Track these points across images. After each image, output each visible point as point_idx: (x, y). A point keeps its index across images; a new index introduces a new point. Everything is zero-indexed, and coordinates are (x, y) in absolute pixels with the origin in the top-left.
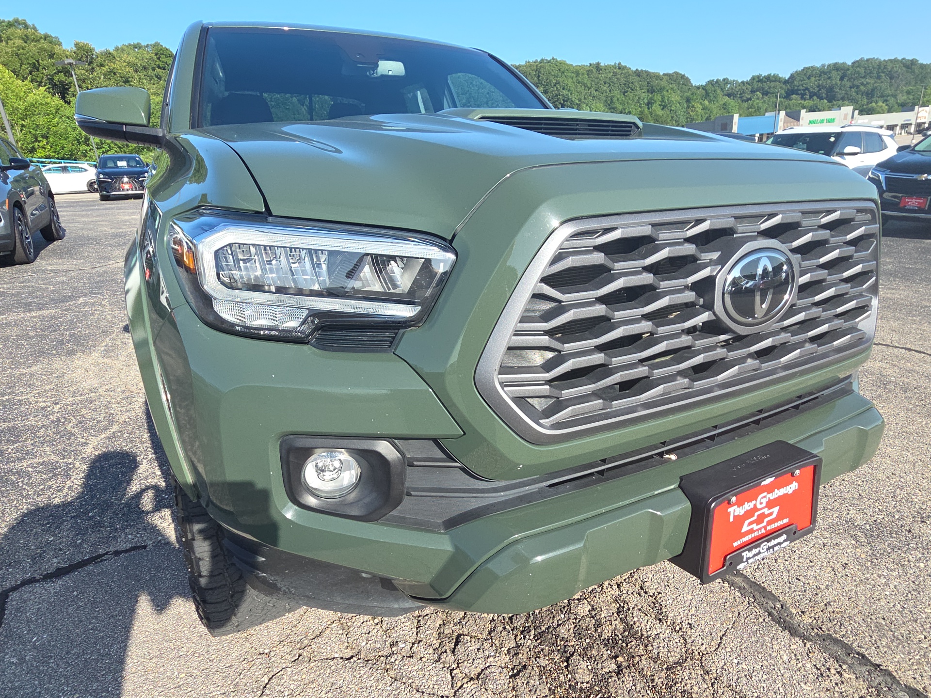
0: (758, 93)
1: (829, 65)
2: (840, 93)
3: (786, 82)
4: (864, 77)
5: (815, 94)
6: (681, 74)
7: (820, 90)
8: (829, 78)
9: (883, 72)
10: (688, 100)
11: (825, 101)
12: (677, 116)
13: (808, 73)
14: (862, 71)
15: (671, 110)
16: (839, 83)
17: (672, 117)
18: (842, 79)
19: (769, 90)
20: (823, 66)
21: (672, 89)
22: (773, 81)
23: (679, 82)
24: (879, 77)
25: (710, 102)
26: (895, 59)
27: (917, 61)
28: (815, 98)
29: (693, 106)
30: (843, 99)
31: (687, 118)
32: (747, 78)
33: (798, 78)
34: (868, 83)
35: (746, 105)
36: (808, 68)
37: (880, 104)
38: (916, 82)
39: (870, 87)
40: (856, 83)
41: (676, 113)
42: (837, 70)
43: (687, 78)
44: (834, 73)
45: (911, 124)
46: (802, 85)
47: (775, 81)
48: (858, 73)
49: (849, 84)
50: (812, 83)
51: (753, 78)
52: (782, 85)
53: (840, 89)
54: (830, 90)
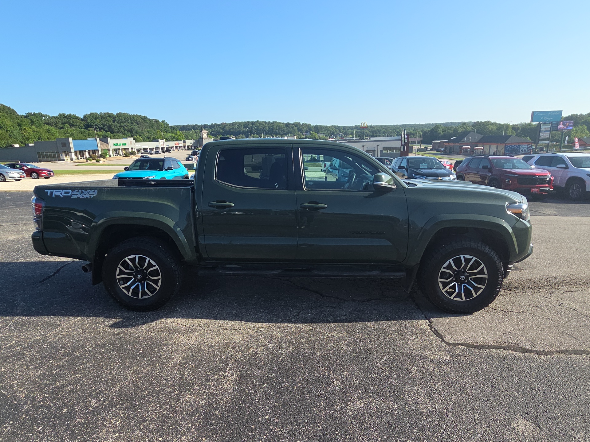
0: (67, 124)
1: (104, 114)
2: (116, 129)
3: (82, 120)
4: (125, 122)
5: (102, 128)
6: (6, 106)
7: (104, 126)
8: (107, 120)
9: (133, 121)
10: (19, 125)
11: (109, 133)
12: (14, 135)
13: (93, 116)
14: (123, 119)
15: (7, 131)
16: (113, 124)
17: (10, 136)
18: (114, 122)
19: (73, 124)
20: (101, 113)
21: (3, 116)
22: (74, 118)
23: (7, 112)
24: (132, 123)
25: (36, 127)
26: (137, 115)
27: (147, 117)
28: (102, 130)
29: (25, 129)
30: (117, 132)
31: (22, 137)
32: (56, 115)
33: (89, 119)
34: (128, 125)
35: (62, 131)
36: (93, 114)
37: (138, 136)
38: (150, 128)
39: (130, 128)
40: (122, 124)
41: (12, 132)
42: (110, 116)
43: (13, 110)
44: (109, 118)
45: (159, 148)
46: (93, 123)
47: (76, 118)
48: (121, 119)
49: (118, 125)
50: (98, 122)
51: (60, 115)
52: (80, 121)
53: (115, 127)
54: (110, 127)
